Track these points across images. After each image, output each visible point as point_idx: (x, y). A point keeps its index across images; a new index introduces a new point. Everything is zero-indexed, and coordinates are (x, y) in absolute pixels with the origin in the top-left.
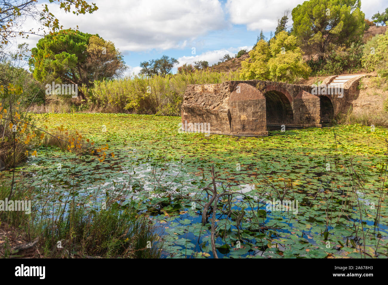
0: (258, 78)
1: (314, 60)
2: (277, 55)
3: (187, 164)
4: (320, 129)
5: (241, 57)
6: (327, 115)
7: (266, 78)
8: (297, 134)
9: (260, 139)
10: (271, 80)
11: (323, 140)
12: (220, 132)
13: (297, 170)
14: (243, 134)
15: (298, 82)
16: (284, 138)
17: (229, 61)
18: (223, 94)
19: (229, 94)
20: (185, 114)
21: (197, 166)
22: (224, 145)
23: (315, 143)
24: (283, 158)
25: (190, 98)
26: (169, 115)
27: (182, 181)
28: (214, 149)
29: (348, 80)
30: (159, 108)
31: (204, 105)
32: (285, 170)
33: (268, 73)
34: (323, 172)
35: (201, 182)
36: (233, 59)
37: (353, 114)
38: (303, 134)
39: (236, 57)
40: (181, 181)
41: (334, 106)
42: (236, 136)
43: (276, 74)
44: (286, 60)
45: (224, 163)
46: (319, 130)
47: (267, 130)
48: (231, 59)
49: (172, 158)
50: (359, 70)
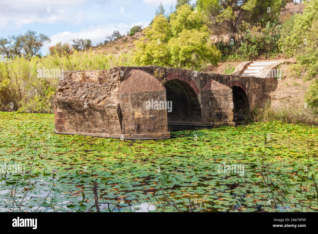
0: (157, 62)
1: (225, 41)
2: (179, 34)
3: (61, 181)
4: (234, 127)
5: (134, 34)
6: (241, 110)
7: (166, 63)
8: (206, 135)
9: (160, 142)
10: (172, 66)
11: (237, 143)
12: (108, 134)
13: (206, 183)
14: (138, 137)
15: (206, 69)
16: (190, 141)
17: (119, 40)
18: (111, 84)
19: (118, 83)
20: (58, 110)
21: (76, 182)
22: (113, 152)
23: (228, 146)
24: (188, 167)
25: (66, 88)
26: (37, 112)
27: (54, 205)
28: (98, 158)
29: (264, 67)
30: (22, 102)
31: (85, 99)
32: (191, 182)
33: (169, 56)
34: (237, 183)
35: (80, 204)
36: (125, 38)
37: (271, 109)
38: (213, 135)
39: (128, 35)
40: (51, 205)
41: (249, 99)
42: (129, 139)
43: (178, 58)
44: (190, 40)
45: (113, 176)
46: (232, 130)
47: (169, 130)
48: (122, 37)
49: (40, 173)
50: (277, 55)
